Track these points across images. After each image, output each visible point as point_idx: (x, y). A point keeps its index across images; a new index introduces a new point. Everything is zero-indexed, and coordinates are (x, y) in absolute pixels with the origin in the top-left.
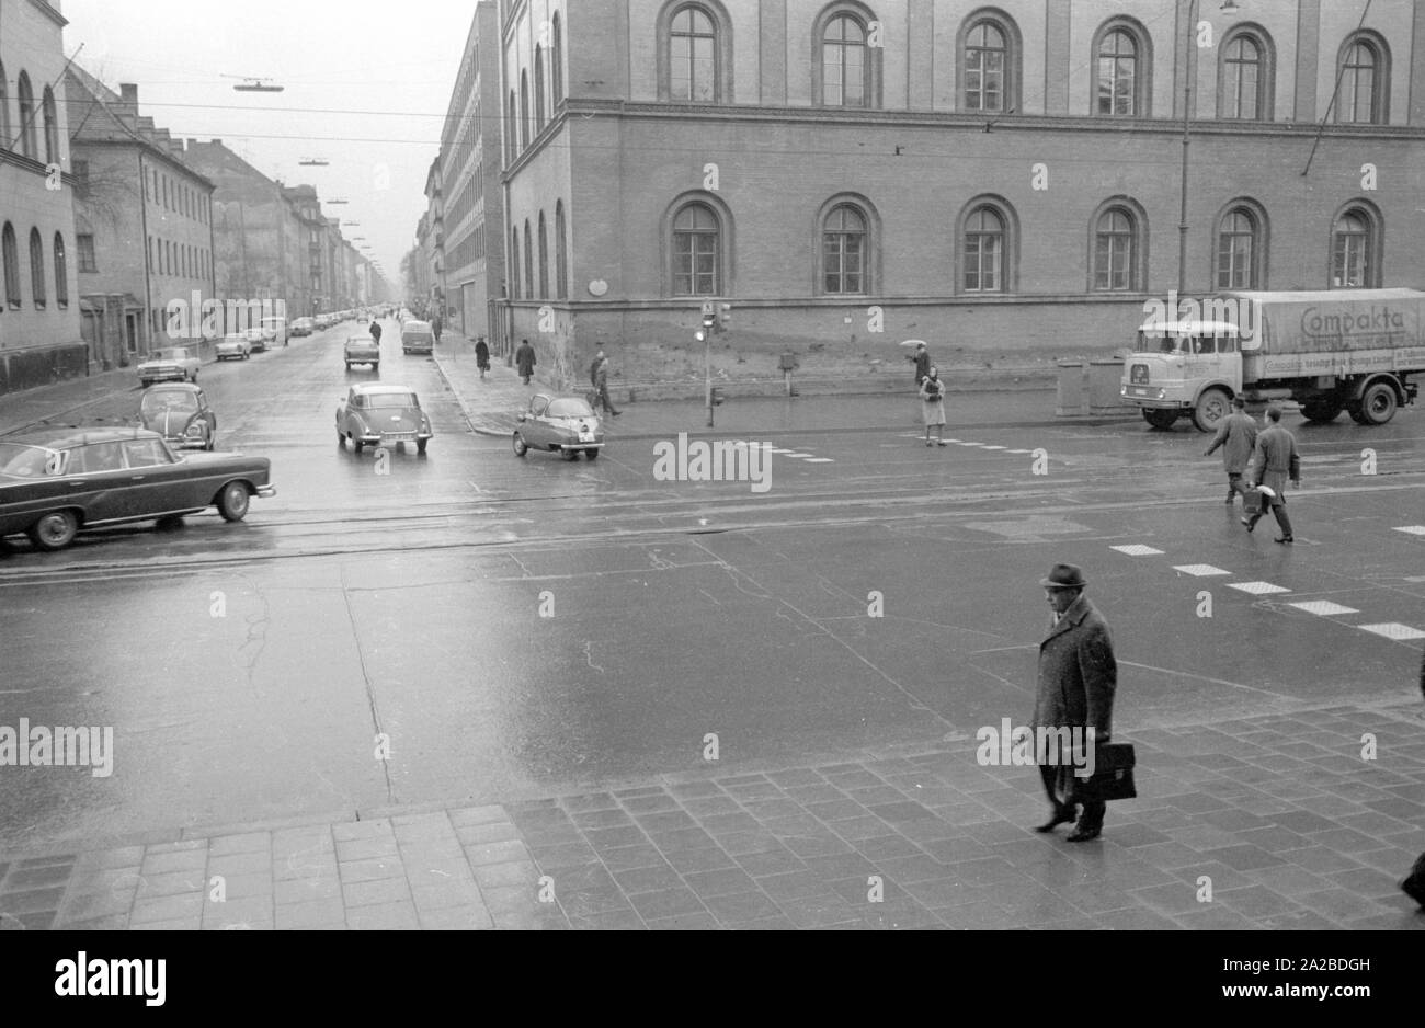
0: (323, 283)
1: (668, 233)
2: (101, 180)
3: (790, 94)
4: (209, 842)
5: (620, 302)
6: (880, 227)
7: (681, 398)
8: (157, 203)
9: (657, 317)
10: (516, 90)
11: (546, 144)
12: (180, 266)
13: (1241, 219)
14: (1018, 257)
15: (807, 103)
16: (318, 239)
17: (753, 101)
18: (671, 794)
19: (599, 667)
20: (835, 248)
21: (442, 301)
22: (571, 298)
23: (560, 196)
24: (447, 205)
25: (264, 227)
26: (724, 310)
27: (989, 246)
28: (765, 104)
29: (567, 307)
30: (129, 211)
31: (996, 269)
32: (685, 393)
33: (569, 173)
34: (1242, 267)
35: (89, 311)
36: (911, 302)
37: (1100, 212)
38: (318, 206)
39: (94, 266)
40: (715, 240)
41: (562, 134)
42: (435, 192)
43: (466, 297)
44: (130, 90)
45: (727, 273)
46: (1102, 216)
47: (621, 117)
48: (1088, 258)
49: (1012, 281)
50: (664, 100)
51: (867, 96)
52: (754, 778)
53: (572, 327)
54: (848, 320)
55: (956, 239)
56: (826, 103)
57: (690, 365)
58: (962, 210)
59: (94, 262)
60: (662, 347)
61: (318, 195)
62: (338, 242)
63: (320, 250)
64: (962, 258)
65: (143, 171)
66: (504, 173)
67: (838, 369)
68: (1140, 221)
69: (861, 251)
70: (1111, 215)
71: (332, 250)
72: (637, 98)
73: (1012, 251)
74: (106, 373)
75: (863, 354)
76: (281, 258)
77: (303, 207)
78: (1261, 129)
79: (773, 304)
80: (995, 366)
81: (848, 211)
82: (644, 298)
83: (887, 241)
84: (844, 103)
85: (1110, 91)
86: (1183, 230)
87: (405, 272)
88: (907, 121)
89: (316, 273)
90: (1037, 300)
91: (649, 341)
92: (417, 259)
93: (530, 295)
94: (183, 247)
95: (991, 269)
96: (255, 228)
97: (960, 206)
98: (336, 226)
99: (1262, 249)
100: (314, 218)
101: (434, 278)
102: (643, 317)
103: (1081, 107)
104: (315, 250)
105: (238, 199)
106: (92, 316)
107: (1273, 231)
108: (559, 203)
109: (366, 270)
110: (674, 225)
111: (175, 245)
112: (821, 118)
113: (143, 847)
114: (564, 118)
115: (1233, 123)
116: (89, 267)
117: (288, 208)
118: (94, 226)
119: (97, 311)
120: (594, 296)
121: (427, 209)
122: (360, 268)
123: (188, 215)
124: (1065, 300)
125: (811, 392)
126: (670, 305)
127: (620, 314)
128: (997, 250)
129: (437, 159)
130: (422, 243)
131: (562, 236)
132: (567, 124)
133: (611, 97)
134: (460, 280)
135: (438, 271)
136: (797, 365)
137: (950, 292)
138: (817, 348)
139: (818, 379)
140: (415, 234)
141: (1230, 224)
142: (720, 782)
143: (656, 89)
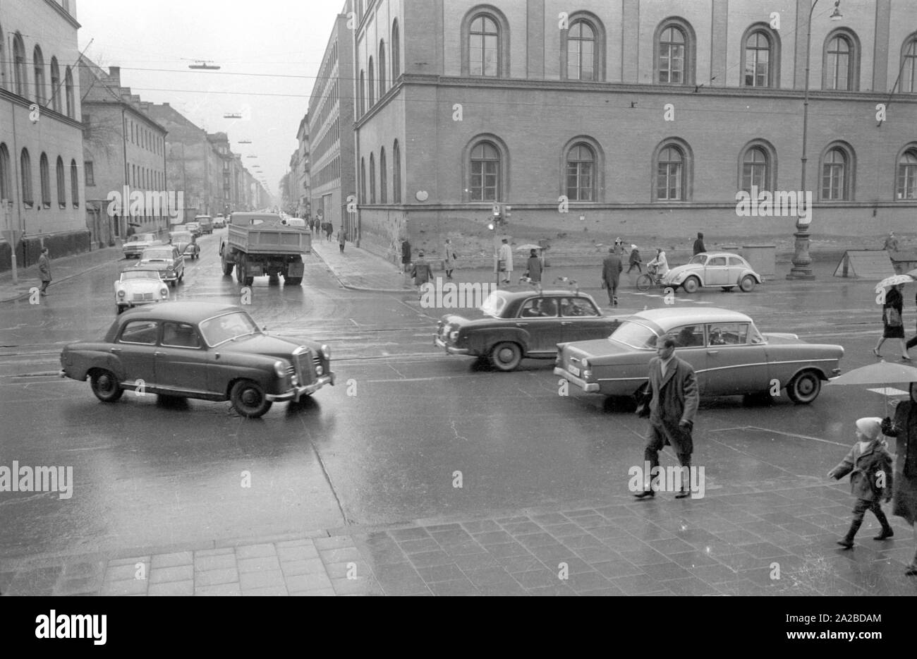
0: (231, 194)
1: (467, 161)
2: (99, 127)
3: (546, 71)
4: (235, 550)
5: (435, 205)
6: (603, 159)
7: (474, 267)
8: (133, 142)
9: (460, 215)
10: (365, 70)
11: (387, 103)
12: (146, 182)
13: (838, 154)
14: (692, 178)
15: (557, 78)
16: (228, 166)
17: (522, 76)
18: (534, 521)
19: (464, 438)
20: (575, 171)
21: (308, 206)
22: (403, 203)
23: (396, 137)
24: (312, 145)
25: (195, 159)
26: (507, 210)
27: (673, 171)
28: (530, 78)
29: (403, 208)
30: (116, 146)
31: (678, 185)
32: (478, 264)
33: (404, 121)
34: (837, 186)
35: (91, 210)
36: (623, 207)
37: (745, 150)
38: (228, 146)
39: (93, 182)
40: (496, 166)
41: (399, 97)
42: (304, 136)
43: (326, 204)
44: (115, 70)
45: (505, 187)
46: (747, 152)
47: (438, 86)
48: (738, 180)
49: (688, 195)
50: (466, 75)
51: (596, 73)
52: (586, 512)
53: (404, 221)
54: (582, 218)
55: (652, 166)
56: (569, 78)
57: (480, 246)
58: (657, 147)
59: (93, 179)
60: (462, 234)
61: (229, 138)
62: (240, 169)
63: (229, 174)
64: (656, 178)
65: (125, 122)
66: (356, 123)
67: (575, 249)
68: (772, 156)
69: (591, 173)
70: (753, 151)
71: (237, 174)
72: (448, 74)
73: (689, 175)
74: (101, 250)
75: (591, 239)
76: (206, 178)
77: (219, 146)
78: (852, 96)
79: (534, 207)
80: (677, 248)
81: (583, 148)
82: (450, 202)
83: (608, 167)
84: (581, 77)
85: (753, 71)
86: (804, 160)
87: (282, 188)
88: (620, 89)
89: (226, 188)
90: (706, 206)
91: (454, 230)
92: (291, 179)
93: (373, 201)
94: (148, 170)
95: (675, 186)
96: (190, 160)
97: (655, 145)
98: (239, 158)
99: (851, 174)
100: (226, 153)
101: (303, 191)
102: (450, 215)
103: (734, 81)
104: (226, 174)
105: (180, 141)
106: (93, 213)
107: (859, 162)
108: (396, 141)
109: (257, 187)
110: (471, 156)
111: (143, 169)
112: (566, 87)
113: (191, 553)
114: (401, 87)
115: (832, 92)
116: (90, 182)
117: (211, 147)
118: (95, 156)
119: (96, 210)
120: (420, 201)
121: (298, 148)
122: (253, 186)
123: (151, 150)
124: (723, 206)
125: (559, 264)
126: (467, 207)
127: (436, 213)
128: (679, 173)
129: (306, 116)
130: (294, 170)
131: (398, 162)
132: (404, 90)
133: (432, 73)
134: (322, 192)
135: (306, 187)
136: (549, 247)
137: (649, 201)
138: (562, 236)
139: (563, 256)
140: (289, 163)
141: (830, 158)
142: (566, 514)
143: (460, 68)
